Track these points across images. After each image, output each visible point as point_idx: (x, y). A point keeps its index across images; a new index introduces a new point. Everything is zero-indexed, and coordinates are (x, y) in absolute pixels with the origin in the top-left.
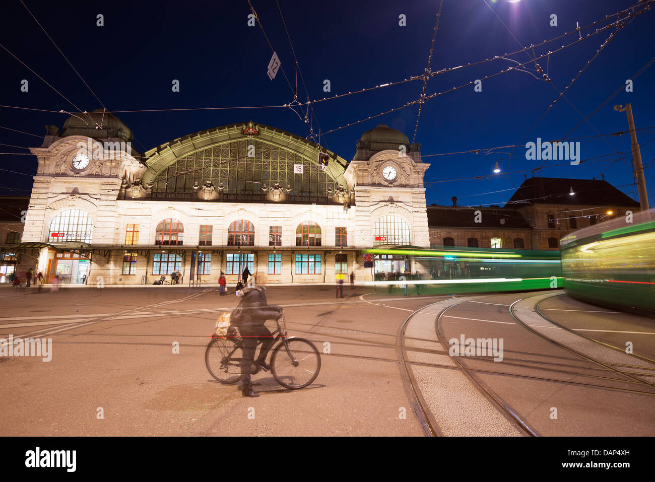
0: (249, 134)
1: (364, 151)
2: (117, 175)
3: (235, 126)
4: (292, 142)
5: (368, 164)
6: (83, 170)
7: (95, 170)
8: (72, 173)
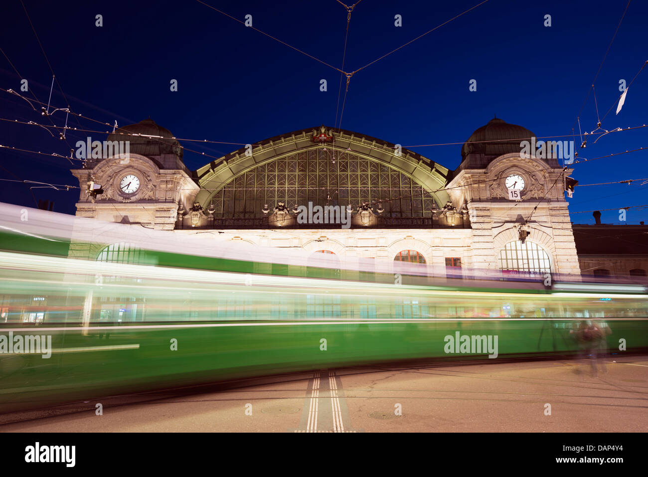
0: (321, 141)
1: (478, 156)
2: (173, 200)
3: (304, 133)
4: (376, 149)
5: (485, 173)
6: (133, 194)
7: (148, 194)
8: (120, 199)
